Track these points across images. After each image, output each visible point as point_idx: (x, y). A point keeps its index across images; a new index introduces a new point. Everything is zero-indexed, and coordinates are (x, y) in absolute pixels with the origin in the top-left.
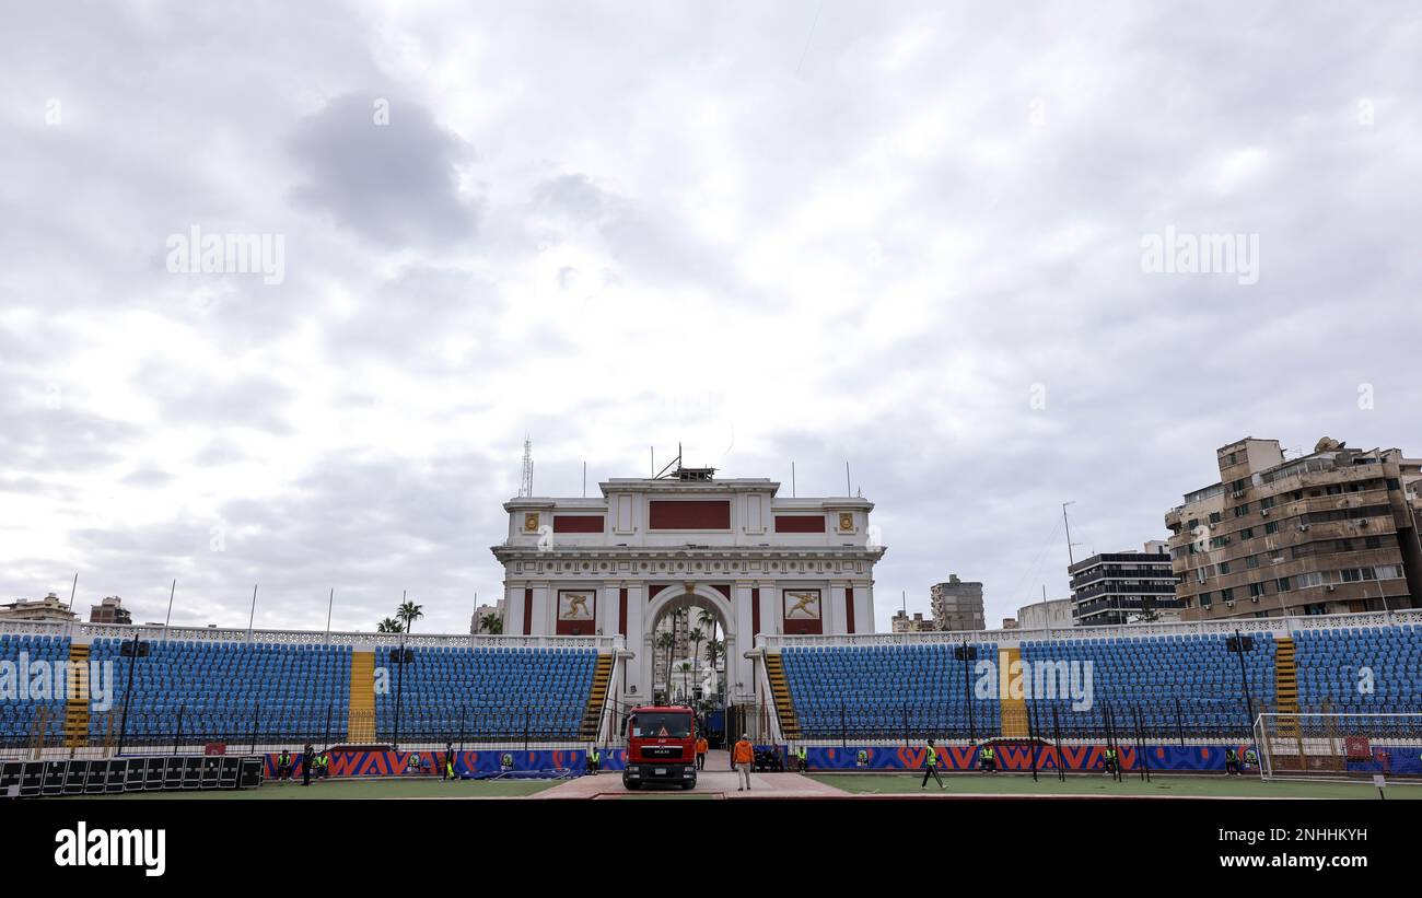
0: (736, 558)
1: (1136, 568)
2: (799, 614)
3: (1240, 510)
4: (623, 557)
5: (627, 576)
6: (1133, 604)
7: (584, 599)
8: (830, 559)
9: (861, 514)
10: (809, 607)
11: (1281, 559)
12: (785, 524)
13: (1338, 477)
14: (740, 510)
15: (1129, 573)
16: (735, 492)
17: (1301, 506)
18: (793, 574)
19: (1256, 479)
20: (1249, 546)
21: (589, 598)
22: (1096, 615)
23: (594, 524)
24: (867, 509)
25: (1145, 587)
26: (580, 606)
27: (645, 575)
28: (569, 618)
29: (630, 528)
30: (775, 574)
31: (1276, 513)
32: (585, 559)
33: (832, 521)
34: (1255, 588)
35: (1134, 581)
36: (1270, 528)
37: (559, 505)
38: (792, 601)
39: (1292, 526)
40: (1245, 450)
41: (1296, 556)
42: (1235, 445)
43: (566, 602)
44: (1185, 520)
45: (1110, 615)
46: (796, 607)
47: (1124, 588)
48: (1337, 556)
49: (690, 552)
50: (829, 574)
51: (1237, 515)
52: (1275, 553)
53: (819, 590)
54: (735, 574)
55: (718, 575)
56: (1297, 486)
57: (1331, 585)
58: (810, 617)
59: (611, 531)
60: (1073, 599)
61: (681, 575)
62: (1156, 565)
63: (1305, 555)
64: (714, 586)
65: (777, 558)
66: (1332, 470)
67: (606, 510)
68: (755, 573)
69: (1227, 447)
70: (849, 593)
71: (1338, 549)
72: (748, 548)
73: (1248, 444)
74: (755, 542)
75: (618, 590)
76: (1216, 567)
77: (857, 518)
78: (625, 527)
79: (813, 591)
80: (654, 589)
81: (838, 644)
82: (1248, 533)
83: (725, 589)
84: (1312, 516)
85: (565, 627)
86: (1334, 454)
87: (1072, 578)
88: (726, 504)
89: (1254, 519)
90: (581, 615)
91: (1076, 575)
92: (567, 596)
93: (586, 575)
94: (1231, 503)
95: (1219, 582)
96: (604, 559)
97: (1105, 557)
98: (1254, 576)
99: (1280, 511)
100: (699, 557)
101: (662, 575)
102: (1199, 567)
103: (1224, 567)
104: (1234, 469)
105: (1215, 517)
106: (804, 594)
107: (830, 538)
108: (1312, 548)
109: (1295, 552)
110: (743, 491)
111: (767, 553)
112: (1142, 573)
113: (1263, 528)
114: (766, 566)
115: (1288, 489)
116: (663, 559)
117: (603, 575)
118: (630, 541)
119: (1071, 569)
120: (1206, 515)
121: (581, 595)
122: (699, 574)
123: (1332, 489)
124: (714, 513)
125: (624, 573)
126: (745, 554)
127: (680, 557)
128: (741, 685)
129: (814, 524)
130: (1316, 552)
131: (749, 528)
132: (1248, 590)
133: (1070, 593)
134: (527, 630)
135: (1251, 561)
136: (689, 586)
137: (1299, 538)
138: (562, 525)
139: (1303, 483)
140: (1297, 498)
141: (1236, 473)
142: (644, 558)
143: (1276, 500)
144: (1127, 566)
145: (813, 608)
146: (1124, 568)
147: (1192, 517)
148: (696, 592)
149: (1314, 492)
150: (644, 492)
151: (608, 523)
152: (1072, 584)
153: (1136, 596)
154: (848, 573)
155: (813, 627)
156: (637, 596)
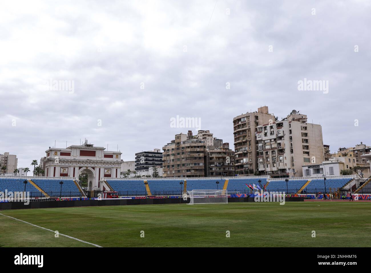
0: (97, 162)
1: (152, 156)
2: (107, 173)
3: (178, 149)
4: (76, 161)
5: (75, 165)
6: (150, 164)
7: (66, 169)
8: (114, 163)
9: (120, 155)
10: (109, 172)
11: (184, 160)
12: (106, 156)
13: (196, 145)
14: (98, 153)
15: (150, 157)
16: (97, 149)
17: (189, 150)
18: (107, 166)
19: (182, 143)
20: (178, 156)
21: (67, 169)
22: (141, 167)
23: (69, 154)
24: (120, 154)
25: (153, 160)
26: (65, 171)
27: (79, 165)
28: (62, 173)
29: (76, 155)
30: (104, 166)
31: (184, 150)
32: (67, 161)
33: (114, 156)
34: (178, 165)
35: (151, 159)
36: (183, 153)
37: (62, 150)
38: (106, 171)
39: (187, 154)
40: (180, 136)
41: (187, 160)
42: (179, 135)
43: (62, 170)
44: (167, 149)
45: (145, 167)
46: (106, 172)
47: (149, 160)
48: (194, 160)
49: (88, 161)
50: (113, 166)
51: (177, 150)
52: (183, 158)
53: (111, 169)
54: (96, 165)
55: (93, 166)
56: (189, 146)
57: (192, 166)
58: (109, 174)
59: (72, 156)
60: (136, 162)
61: (86, 165)
62: (157, 155)
63: (188, 160)
64: (92, 168)
65: (104, 163)
66: (195, 143)
67: (71, 152)
68: (100, 165)
69: (177, 135)
70: (117, 170)
71: (194, 159)
72: (99, 161)
73: (182, 135)
74: (100, 159)
75: (73, 168)
76: (172, 160)
77: (119, 155)
78: (75, 155)
79: (109, 169)
80: (80, 168)
81: (114, 180)
82: (179, 154)
83: (94, 168)
84: (191, 152)
85: (62, 175)
86: (196, 139)
87: (136, 157)
88: (95, 151)
89: (180, 151)
90: (65, 172)
91: (137, 156)
92: (62, 169)
93: (67, 165)
94: (176, 147)
95: (172, 163)
96: (71, 162)
97: (145, 152)
98: (178, 163)
99: (185, 150)
100: (90, 162)
101: (82, 165)
102: (168, 160)
103: (173, 160)
104: (178, 140)
105: (173, 149)
106: (108, 169)
107: (114, 159)
108: (190, 158)
109: (187, 159)
110: (98, 149)
111: (103, 162)
112: (153, 157)
113: (182, 153)
114: (102, 164)
115: (187, 146)
116: (83, 162)
117: (70, 165)
118: (76, 158)
119: (136, 154)
120: (171, 149)
121: (65, 168)
122: (89, 165)
123: (195, 147)
124: (92, 153)
125: (75, 164)
126: (99, 162)
127: (86, 162)
128: (96, 186)
129: (111, 156)
130: (190, 159)
131: (99, 157)
132: (177, 165)
133: (135, 160)
134: (54, 176)
135: (179, 159)
136: (87, 167)
137: (188, 156)
138: (62, 154)
139: (190, 145)
140: (189, 148)
141: (178, 141)
142: (79, 162)
143: (185, 148)
144: (150, 155)
145: (110, 172)
146: (149, 155)
147: (168, 149)
148: (88, 169)
149: (192, 147)
150: (79, 148)
151: (72, 154)
152: (136, 158)
153: (151, 162)
154: (117, 166)
155: (109, 176)
156: (77, 169)
